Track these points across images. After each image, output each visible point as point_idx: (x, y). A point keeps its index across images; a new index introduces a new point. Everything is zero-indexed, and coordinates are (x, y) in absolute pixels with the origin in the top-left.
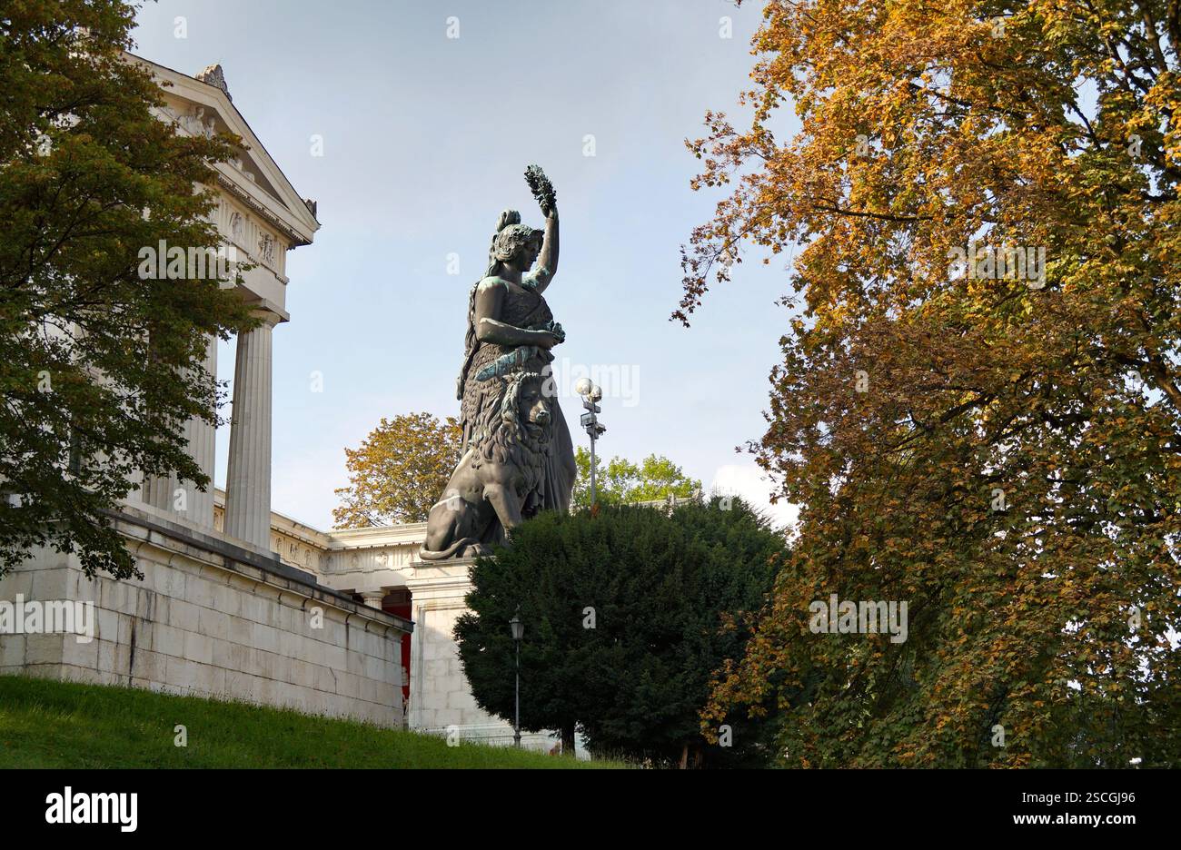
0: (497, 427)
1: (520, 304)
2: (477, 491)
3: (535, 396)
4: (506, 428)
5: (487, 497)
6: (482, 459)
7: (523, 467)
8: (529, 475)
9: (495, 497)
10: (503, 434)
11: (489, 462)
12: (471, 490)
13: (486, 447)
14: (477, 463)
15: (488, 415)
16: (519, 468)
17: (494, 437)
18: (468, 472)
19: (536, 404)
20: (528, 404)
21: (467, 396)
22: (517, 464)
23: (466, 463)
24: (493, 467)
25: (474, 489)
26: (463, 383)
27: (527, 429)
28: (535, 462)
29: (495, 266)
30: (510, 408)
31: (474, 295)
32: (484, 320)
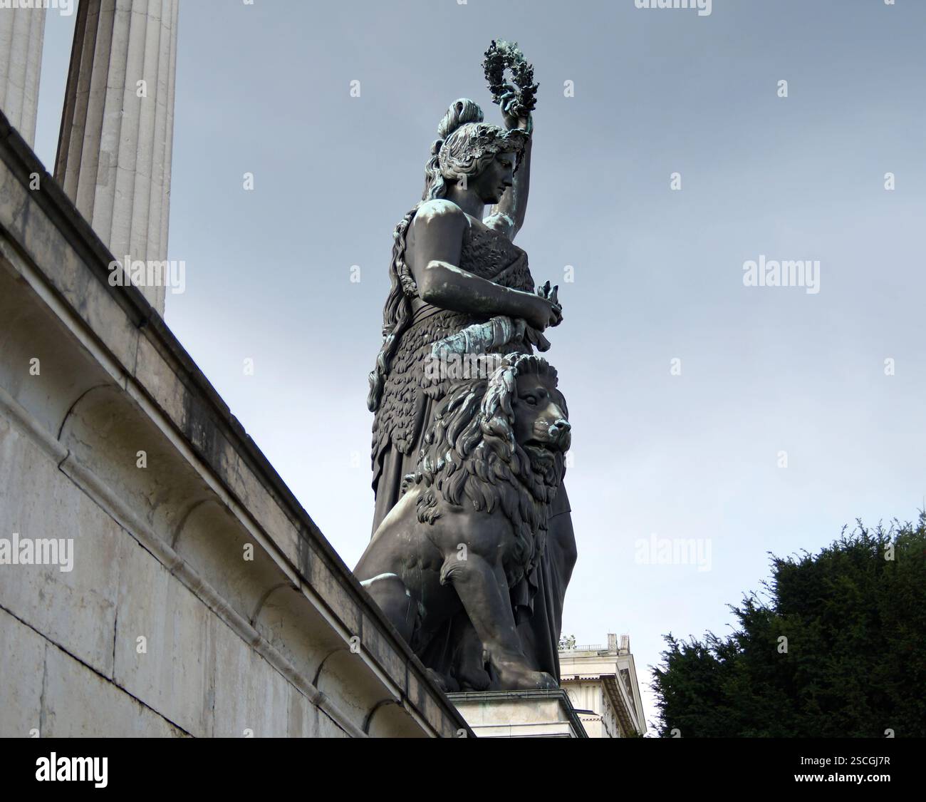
0: (474, 445)
1: (492, 247)
2: (426, 566)
3: (542, 395)
4: (491, 447)
5: (449, 579)
6: (443, 505)
7: (520, 524)
8: (527, 541)
9: (468, 577)
10: (485, 459)
11: (457, 511)
12: (414, 564)
13: (450, 482)
14: (431, 512)
15: (455, 425)
16: (514, 525)
17: (468, 465)
18: (412, 530)
19: (545, 407)
20: (529, 408)
21: (391, 402)
22: (510, 519)
23: (407, 513)
24: (465, 519)
25: (420, 563)
26: (381, 381)
27: (529, 453)
28: (539, 520)
29: (442, 188)
30: (499, 410)
31: (405, 232)
32: (434, 264)
